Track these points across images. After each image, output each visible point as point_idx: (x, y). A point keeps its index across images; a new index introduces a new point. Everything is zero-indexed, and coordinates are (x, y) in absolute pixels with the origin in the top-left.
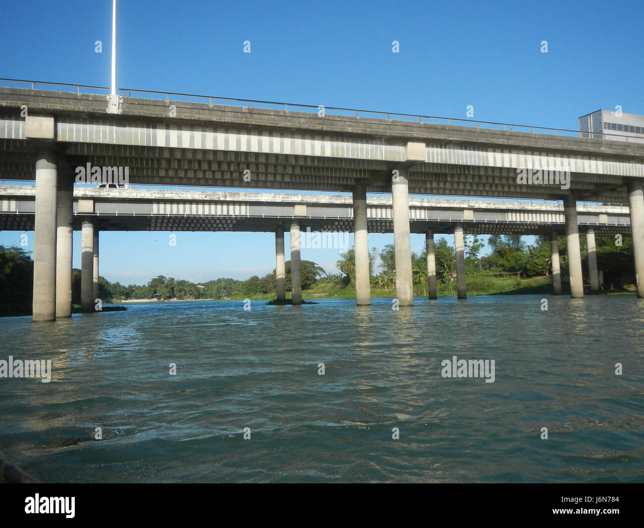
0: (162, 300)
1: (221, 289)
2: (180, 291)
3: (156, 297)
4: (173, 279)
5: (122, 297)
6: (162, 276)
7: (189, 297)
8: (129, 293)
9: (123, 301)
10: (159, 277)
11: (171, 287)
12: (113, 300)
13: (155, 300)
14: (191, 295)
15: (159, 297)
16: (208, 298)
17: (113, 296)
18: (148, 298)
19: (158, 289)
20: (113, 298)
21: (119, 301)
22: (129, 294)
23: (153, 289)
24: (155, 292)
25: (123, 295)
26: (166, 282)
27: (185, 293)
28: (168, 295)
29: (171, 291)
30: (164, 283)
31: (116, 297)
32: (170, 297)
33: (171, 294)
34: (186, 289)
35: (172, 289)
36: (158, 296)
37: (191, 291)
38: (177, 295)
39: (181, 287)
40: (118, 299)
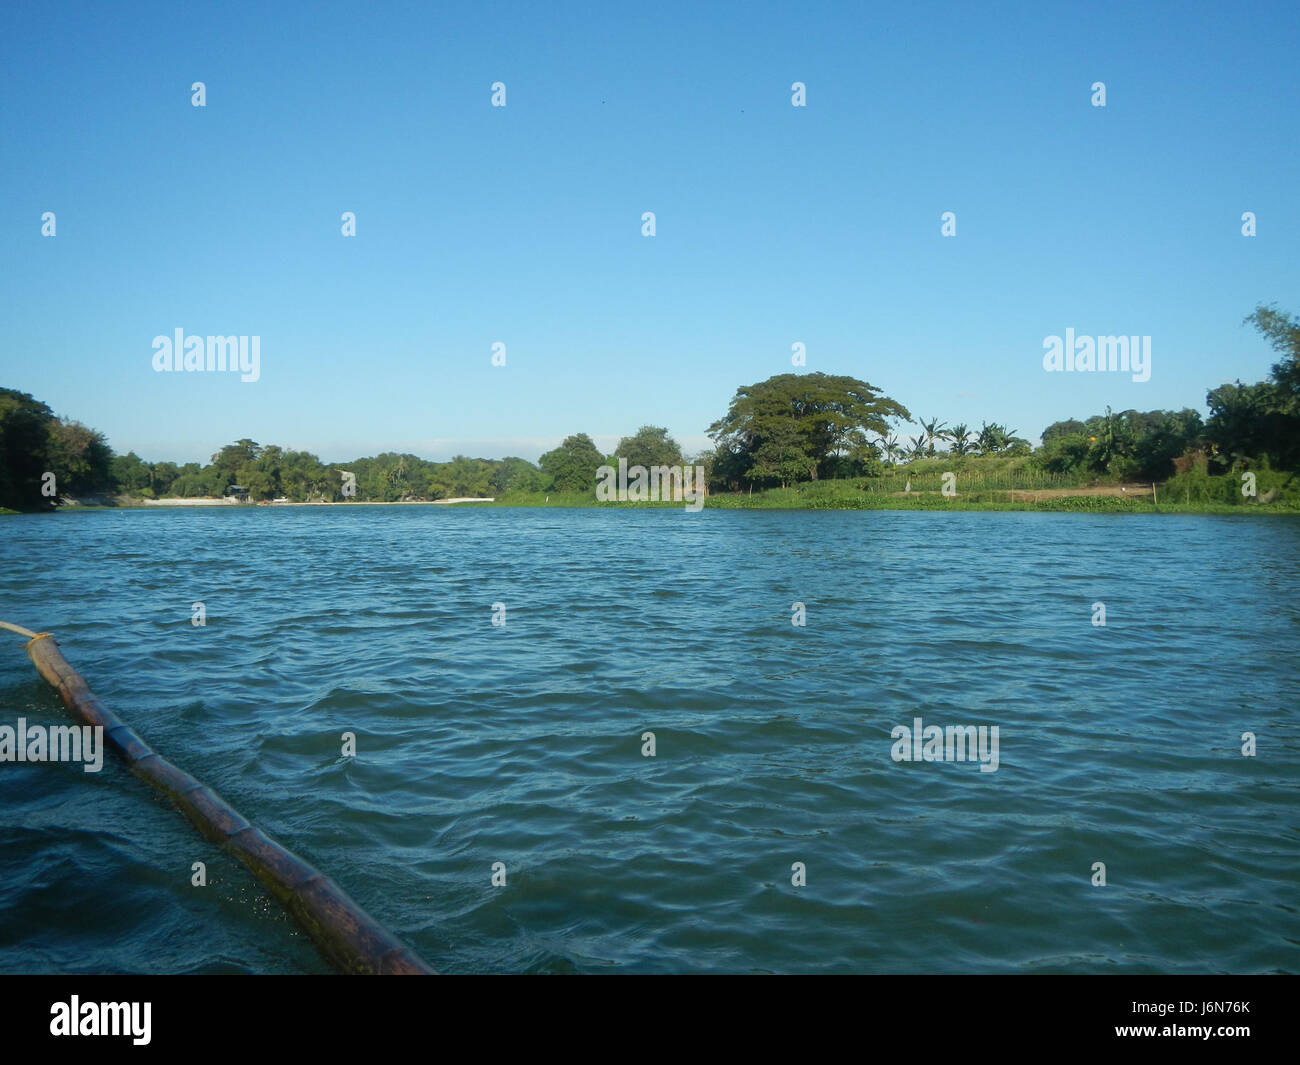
0: (250, 500)
1: (396, 477)
2: (295, 479)
3: (234, 492)
4: (277, 450)
5: (145, 491)
6: (249, 441)
7: (319, 496)
8: (162, 480)
9: (149, 502)
10: (240, 442)
11: (272, 468)
12: (120, 497)
13: (233, 500)
14: (321, 490)
15: (242, 495)
16: (365, 500)
17: (121, 487)
18: (215, 497)
19: (238, 473)
20: (119, 493)
21: (138, 500)
22: (163, 483)
23: (226, 473)
24: (232, 480)
25: (148, 486)
26: (258, 456)
27: (309, 486)
28: (266, 489)
29: (273, 478)
30: (252, 456)
31: (128, 490)
32: (270, 495)
33: (273, 487)
34: (311, 475)
35: (276, 473)
36: (238, 491)
37: (323, 480)
38: (289, 489)
39: (297, 469)
40: (134, 496)
